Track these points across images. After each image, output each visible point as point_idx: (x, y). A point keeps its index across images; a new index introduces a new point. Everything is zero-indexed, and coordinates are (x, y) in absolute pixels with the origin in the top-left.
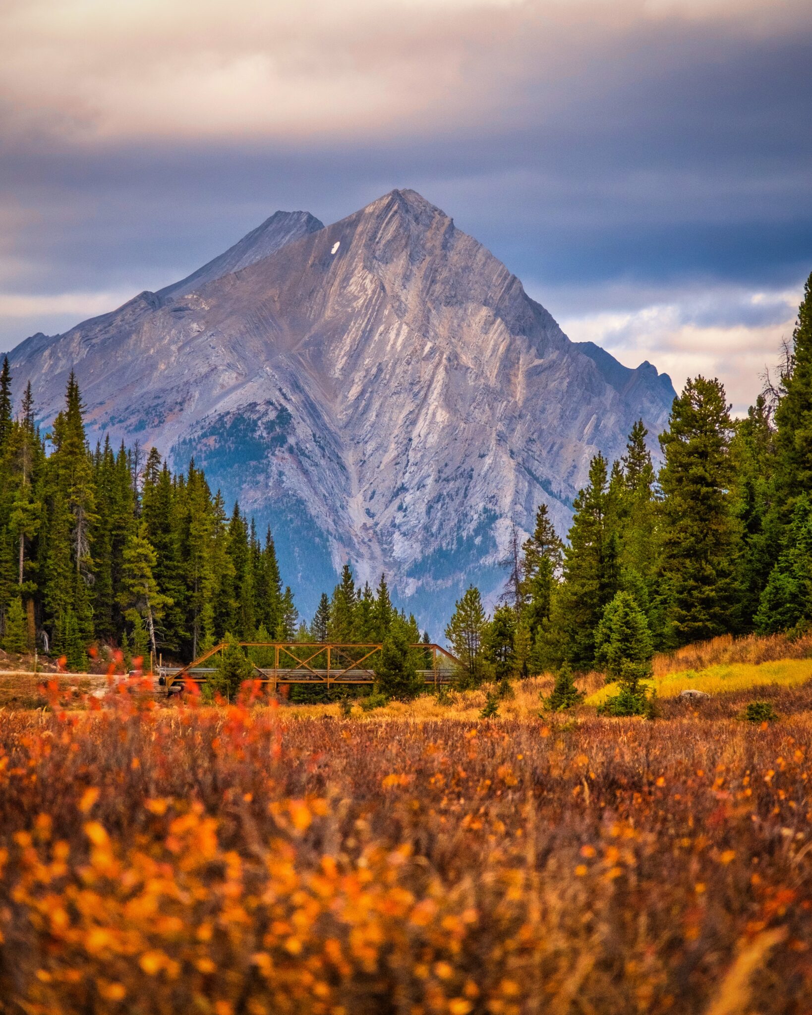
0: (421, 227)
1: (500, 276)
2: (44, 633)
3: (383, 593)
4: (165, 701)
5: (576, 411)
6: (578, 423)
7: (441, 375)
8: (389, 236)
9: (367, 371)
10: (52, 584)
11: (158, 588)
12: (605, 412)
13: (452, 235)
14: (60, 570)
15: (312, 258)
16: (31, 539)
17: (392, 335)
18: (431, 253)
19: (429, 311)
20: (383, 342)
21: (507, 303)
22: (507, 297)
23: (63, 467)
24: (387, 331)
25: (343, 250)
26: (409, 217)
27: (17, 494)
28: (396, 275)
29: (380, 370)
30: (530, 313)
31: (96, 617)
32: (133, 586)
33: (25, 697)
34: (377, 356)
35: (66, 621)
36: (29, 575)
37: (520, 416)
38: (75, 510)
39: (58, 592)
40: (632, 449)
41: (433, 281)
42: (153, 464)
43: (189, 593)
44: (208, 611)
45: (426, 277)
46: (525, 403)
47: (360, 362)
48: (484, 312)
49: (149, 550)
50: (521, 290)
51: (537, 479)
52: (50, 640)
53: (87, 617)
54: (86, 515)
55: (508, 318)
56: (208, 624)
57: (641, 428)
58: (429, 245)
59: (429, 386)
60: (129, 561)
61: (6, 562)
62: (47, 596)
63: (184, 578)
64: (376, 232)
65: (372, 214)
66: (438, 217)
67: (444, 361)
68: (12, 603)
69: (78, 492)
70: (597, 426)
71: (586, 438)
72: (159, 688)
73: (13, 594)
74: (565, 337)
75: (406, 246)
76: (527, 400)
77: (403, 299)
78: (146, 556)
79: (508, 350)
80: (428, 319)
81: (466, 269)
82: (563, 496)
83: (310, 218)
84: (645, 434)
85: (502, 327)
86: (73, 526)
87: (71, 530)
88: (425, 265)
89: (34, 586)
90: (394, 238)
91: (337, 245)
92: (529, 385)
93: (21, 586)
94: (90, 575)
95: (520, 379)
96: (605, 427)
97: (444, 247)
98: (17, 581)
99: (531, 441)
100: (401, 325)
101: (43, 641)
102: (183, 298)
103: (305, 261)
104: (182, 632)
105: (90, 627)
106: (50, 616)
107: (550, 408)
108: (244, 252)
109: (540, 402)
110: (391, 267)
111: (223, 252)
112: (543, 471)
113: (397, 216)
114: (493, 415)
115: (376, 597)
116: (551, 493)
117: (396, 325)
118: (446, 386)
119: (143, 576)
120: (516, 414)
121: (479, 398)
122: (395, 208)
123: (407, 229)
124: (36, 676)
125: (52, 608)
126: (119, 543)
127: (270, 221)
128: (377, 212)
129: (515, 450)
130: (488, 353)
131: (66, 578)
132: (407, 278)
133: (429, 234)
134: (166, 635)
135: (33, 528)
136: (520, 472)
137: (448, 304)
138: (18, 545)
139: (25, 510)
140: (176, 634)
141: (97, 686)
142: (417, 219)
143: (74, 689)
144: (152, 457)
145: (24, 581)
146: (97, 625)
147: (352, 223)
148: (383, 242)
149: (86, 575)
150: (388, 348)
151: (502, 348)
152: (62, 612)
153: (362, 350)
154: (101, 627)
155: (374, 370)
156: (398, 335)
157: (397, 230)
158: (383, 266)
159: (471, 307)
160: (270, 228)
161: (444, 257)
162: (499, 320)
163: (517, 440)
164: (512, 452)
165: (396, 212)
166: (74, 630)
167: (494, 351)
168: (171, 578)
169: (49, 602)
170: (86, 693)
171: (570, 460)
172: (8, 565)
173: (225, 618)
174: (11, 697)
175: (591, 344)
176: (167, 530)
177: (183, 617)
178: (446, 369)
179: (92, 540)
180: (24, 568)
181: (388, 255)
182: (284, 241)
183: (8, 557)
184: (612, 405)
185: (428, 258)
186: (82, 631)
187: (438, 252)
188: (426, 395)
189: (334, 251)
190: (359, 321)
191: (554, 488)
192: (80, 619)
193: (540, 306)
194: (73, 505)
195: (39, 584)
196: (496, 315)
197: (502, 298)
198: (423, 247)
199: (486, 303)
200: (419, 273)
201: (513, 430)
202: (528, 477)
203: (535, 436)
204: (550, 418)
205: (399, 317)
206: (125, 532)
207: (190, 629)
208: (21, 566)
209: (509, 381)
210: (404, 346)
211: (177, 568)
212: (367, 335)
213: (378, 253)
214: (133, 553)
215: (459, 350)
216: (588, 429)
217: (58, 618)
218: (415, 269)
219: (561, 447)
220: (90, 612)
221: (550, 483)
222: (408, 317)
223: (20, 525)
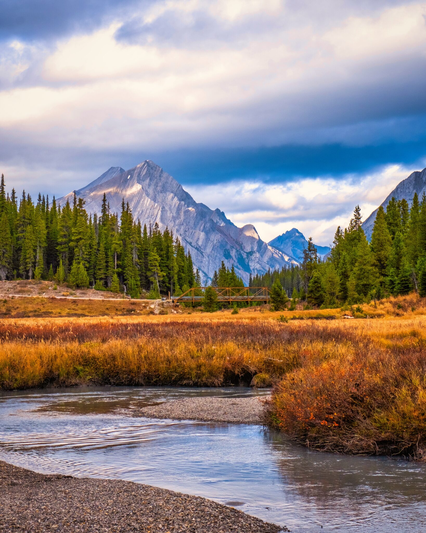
0: (153, 171)
1: (176, 184)
2: (124, 286)
3: (233, 270)
4: (175, 308)
5: (198, 222)
6: (199, 226)
7: (160, 212)
8: (144, 173)
9: (139, 212)
10: (126, 269)
11: (160, 270)
12: (206, 223)
13: (162, 173)
14: (129, 264)
15: (122, 180)
16: (119, 254)
17: (146, 202)
18: (156, 178)
19: (156, 195)
20: (143, 204)
21: (178, 192)
22: (178, 190)
23: (128, 229)
24: (144, 201)
25: (131, 177)
26: (150, 168)
27: (114, 238)
28: (146, 184)
29: (142, 212)
30: (185, 195)
31: (140, 280)
32: (152, 269)
33: (127, 308)
34: (141, 208)
35: (131, 282)
36: (118, 266)
37: (182, 224)
38: (133, 244)
39: (129, 272)
40: (356, 216)
41: (157, 186)
42: (156, 228)
43: (170, 272)
44: (176, 277)
45: (155, 185)
46: (183, 220)
47: (137, 209)
48: (172, 195)
49: (157, 257)
50: (182, 188)
51: (188, 242)
52: (126, 288)
53: (138, 280)
54: (136, 245)
55: (179, 196)
56: (176, 281)
57: (358, 208)
58: (156, 176)
59: (157, 216)
60: (151, 261)
61: (111, 262)
62: (125, 273)
63: (167, 266)
64: (140, 172)
65: (139, 167)
66: (158, 168)
67: (161, 209)
68: (114, 276)
69: (133, 238)
70: (204, 227)
71: (201, 230)
72: (172, 304)
73: (114, 273)
74: (195, 202)
75: (149, 176)
76: (184, 220)
77: (148, 191)
78: (156, 259)
79: (179, 205)
80: (156, 197)
81: (166, 182)
82: (195, 247)
83: (121, 169)
84: (360, 210)
85: (177, 199)
86: (132, 249)
87: (131, 250)
88: (155, 182)
89: (120, 270)
90: (146, 174)
91: (129, 176)
92: (185, 215)
93: (116, 270)
94: (138, 266)
95: (182, 214)
96: (207, 227)
97: (160, 176)
98: (114, 268)
99: (186, 231)
100: (148, 199)
101: (124, 289)
102: (85, 192)
103: (120, 180)
104: (168, 285)
105: (139, 283)
106: (126, 280)
107: (191, 222)
108: (102, 179)
109: (188, 220)
110: (145, 182)
111: (96, 179)
112: (189, 240)
113: (146, 168)
114: (175, 224)
115: (231, 272)
116: (192, 246)
117: (147, 199)
118: (161, 216)
119: (156, 266)
120: (181, 224)
121: (171, 219)
122: (146, 165)
123: (149, 171)
124: (130, 300)
125: (127, 277)
126: (146, 254)
127: (109, 170)
128: (141, 167)
129: (181, 234)
130: (173, 206)
131: (131, 267)
132: (149, 185)
133: (155, 173)
134: (163, 286)
135: (119, 250)
136: (183, 240)
137: (161, 192)
138: (115, 256)
139: (116, 244)
140: (166, 286)
141: (151, 303)
142: (152, 168)
143: (143, 305)
144: (156, 225)
145: (117, 268)
146: (141, 283)
147: (134, 170)
148: (143, 175)
149: (137, 266)
150: (145, 205)
151: (177, 205)
152: (130, 279)
153: (137, 206)
154: (142, 283)
155: (141, 212)
156: (147, 201)
157: (146, 172)
158: (142, 182)
159: (168, 193)
160: (110, 172)
161: (160, 179)
162: (176, 197)
163: (182, 231)
164: (181, 235)
165: (146, 167)
166: (134, 285)
167: (175, 206)
168: (164, 266)
169: (126, 275)
170: (148, 306)
171: (197, 236)
172: (111, 263)
173: (181, 280)
174: (122, 308)
175: (201, 204)
176: (162, 250)
177: (168, 280)
178: (161, 211)
179: (138, 254)
180: (117, 264)
181: (144, 179)
182: (114, 175)
183: (111, 260)
184: (208, 221)
185: (155, 180)
186: (137, 285)
187: (158, 178)
188: (156, 219)
189: (128, 178)
190: (136, 198)
191: (193, 244)
192: (136, 281)
193: (187, 193)
194: (132, 242)
195: (122, 269)
196: (175, 196)
197: (177, 191)
198: (154, 177)
199: (172, 192)
200: (153, 183)
201: (181, 228)
202: (185, 241)
203: (187, 230)
204: (191, 225)
205: (148, 197)
206: (148, 251)
207: (170, 284)
208: (116, 263)
209: (179, 214)
210: (149, 205)
211: (165, 263)
212: (138, 202)
213: (141, 178)
214: (152, 258)
215: (165, 206)
216: (202, 228)
217: (129, 281)
218: (152, 183)
219: (195, 232)
220: (139, 278)
221: (191, 243)
222: (150, 196)
223: (115, 249)
